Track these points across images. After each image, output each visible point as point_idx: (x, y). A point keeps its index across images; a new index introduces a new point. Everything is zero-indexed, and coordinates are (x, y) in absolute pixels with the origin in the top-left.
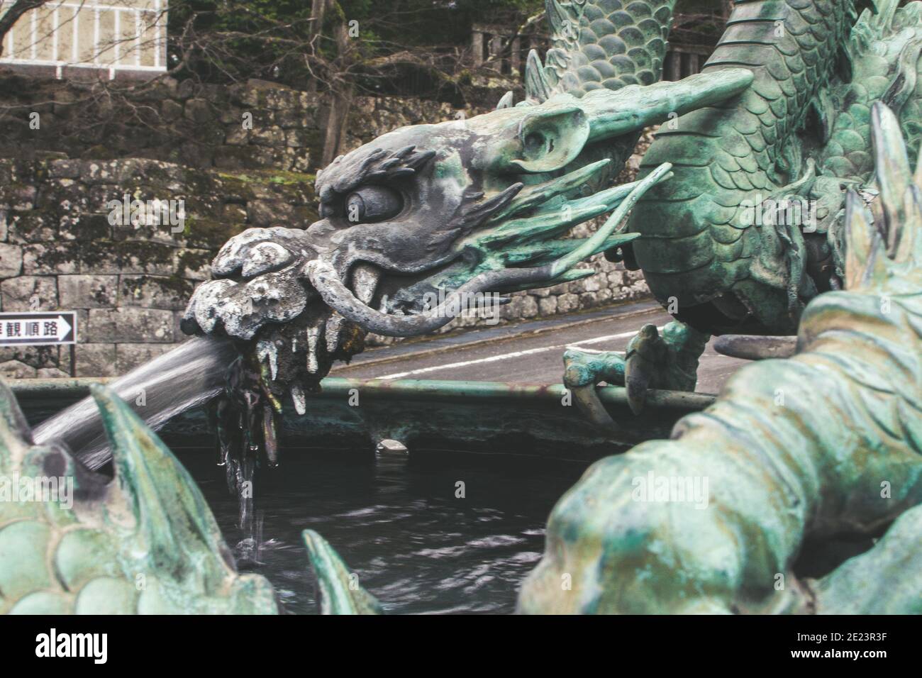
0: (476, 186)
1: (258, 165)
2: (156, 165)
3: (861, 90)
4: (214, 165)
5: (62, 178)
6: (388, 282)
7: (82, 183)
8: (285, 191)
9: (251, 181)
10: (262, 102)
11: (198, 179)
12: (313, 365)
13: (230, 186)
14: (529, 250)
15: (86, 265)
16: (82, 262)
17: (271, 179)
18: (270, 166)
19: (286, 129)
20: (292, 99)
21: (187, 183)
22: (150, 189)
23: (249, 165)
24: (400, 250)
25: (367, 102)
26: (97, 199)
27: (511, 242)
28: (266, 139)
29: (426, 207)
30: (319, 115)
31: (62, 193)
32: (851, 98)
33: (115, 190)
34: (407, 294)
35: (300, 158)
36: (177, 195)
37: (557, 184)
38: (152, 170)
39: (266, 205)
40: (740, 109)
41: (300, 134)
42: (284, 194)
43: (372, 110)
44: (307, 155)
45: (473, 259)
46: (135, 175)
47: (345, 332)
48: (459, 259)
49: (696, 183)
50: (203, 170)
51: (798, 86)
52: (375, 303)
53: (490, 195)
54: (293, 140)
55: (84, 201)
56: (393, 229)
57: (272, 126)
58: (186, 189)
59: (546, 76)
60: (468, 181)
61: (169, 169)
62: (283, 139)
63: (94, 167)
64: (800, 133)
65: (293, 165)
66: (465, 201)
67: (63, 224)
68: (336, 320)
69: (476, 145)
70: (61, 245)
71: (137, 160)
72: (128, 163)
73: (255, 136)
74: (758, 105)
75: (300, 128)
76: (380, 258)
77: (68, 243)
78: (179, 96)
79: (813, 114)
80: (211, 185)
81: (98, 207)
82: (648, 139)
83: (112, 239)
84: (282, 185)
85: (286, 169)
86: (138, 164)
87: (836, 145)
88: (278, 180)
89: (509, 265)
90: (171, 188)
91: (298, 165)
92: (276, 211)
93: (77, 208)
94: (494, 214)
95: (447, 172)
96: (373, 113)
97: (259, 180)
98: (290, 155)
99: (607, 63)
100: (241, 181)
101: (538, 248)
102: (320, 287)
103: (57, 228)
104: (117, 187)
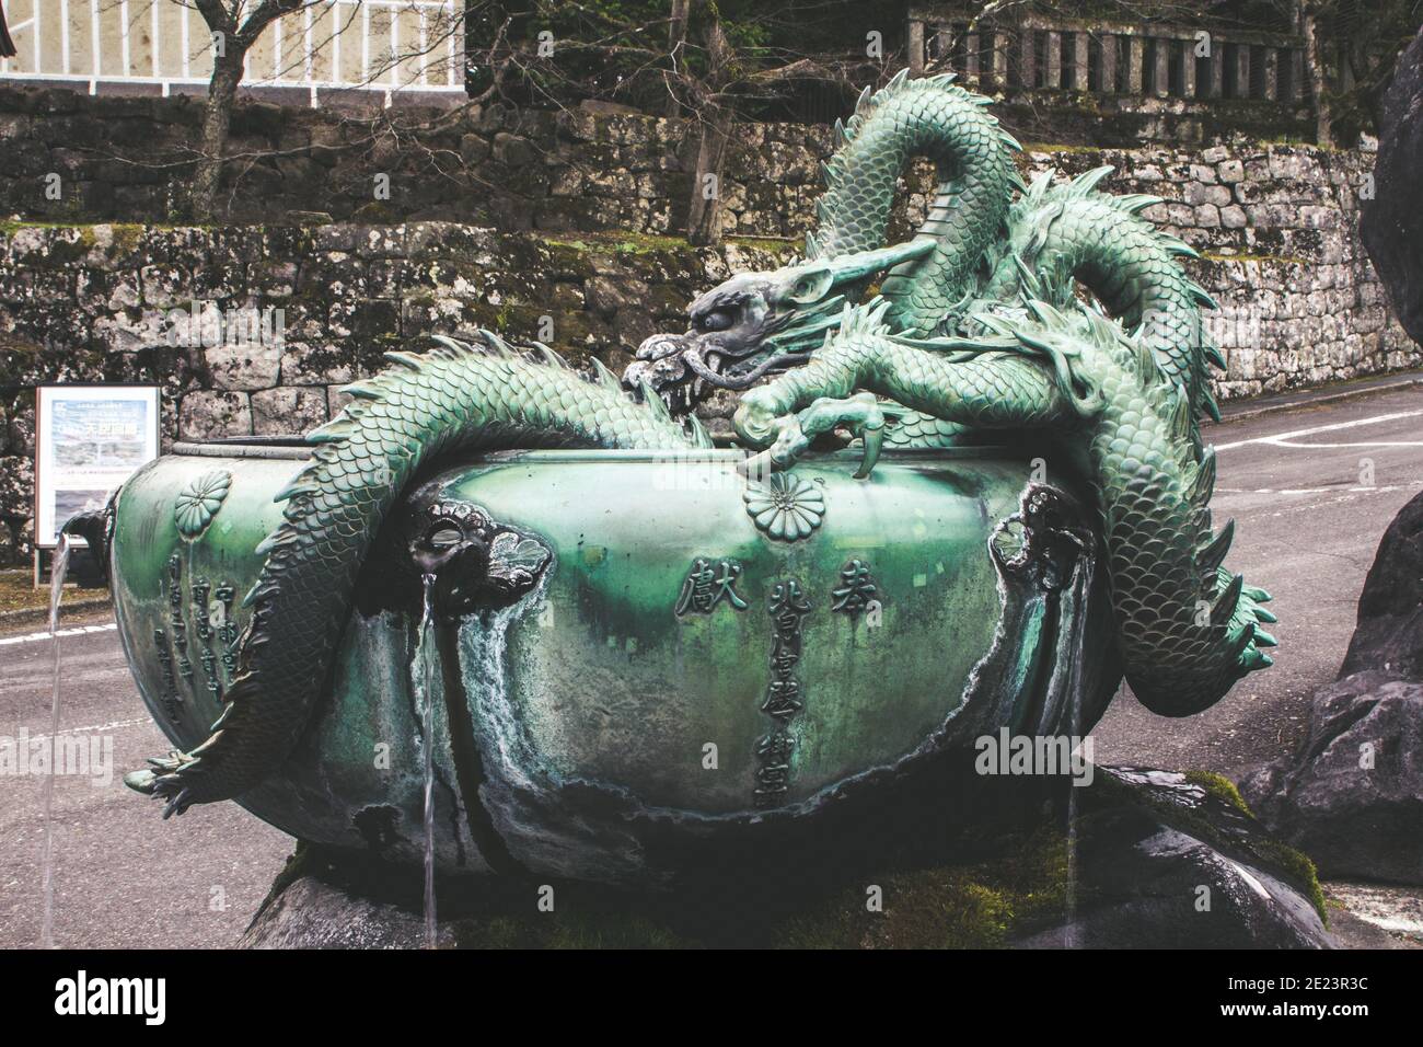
0: (772, 311)
1: (599, 226)
2: (460, 231)
3: (1014, 245)
4: (535, 226)
5: (330, 251)
6: (726, 362)
7: (359, 257)
8: (638, 263)
9: (590, 250)
10: (602, 133)
11: (516, 248)
12: (688, 402)
13: (560, 258)
14: (801, 344)
15: (366, 371)
16: (360, 366)
17: (618, 247)
18: (614, 226)
19: (637, 173)
20: (645, 129)
21: (500, 254)
22: (451, 264)
23: (586, 226)
24: (732, 345)
25: (753, 132)
26: (380, 279)
27: (791, 340)
28: (609, 187)
29: (745, 322)
30: (685, 151)
31: (332, 272)
32: (1008, 249)
33: (403, 266)
34: (736, 368)
35: (657, 214)
36: (487, 272)
37: (814, 309)
38: (454, 238)
39: (610, 283)
40: (930, 261)
41: (658, 180)
42: (636, 267)
43: (761, 141)
44: (667, 209)
45: (770, 349)
46: (430, 245)
47: (704, 385)
48: (763, 349)
49: (903, 305)
50: (521, 234)
51: (968, 246)
52: (719, 372)
53: (779, 316)
54: (646, 188)
55: (361, 282)
56: (729, 334)
57: (617, 169)
58: (501, 263)
59: (816, 246)
60: (767, 309)
61: (476, 235)
62: (633, 187)
63: (375, 235)
64: (977, 271)
65: (648, 223)
66: (765, 319)
67: (334, 314)
68: (699, 381)
69: (771, 290)
70: (331, 343)
71: (433, 223)
72: (421, 228)
73: (592, 183)
74: (941, 259)
75: (656, 170)
76: (722, 349)
77: (341, 341)
78: (484, 129)
79: (984, 260)
80: (536, 256)
81: (380, 290)
82: (1169, 177)
83: (400, 334)
84: (633, 254)
85: (637, 230)
86: (435, 231)
87: (996, 279)
88: (628, 247)
89: (789, 352)
90: (481, 262)
91: (654, 224)
92: (625, 291)
93: (352, 292)
94: (782, 325)
95: (756, 304)
96: (761, 147)
97: (601, 248)
98: (644, 210)
99: (850, 238)
100: (577, 250)
101: (806, 343)
102: (691, 364)
103: (326, 321)
104: (406, 262)
